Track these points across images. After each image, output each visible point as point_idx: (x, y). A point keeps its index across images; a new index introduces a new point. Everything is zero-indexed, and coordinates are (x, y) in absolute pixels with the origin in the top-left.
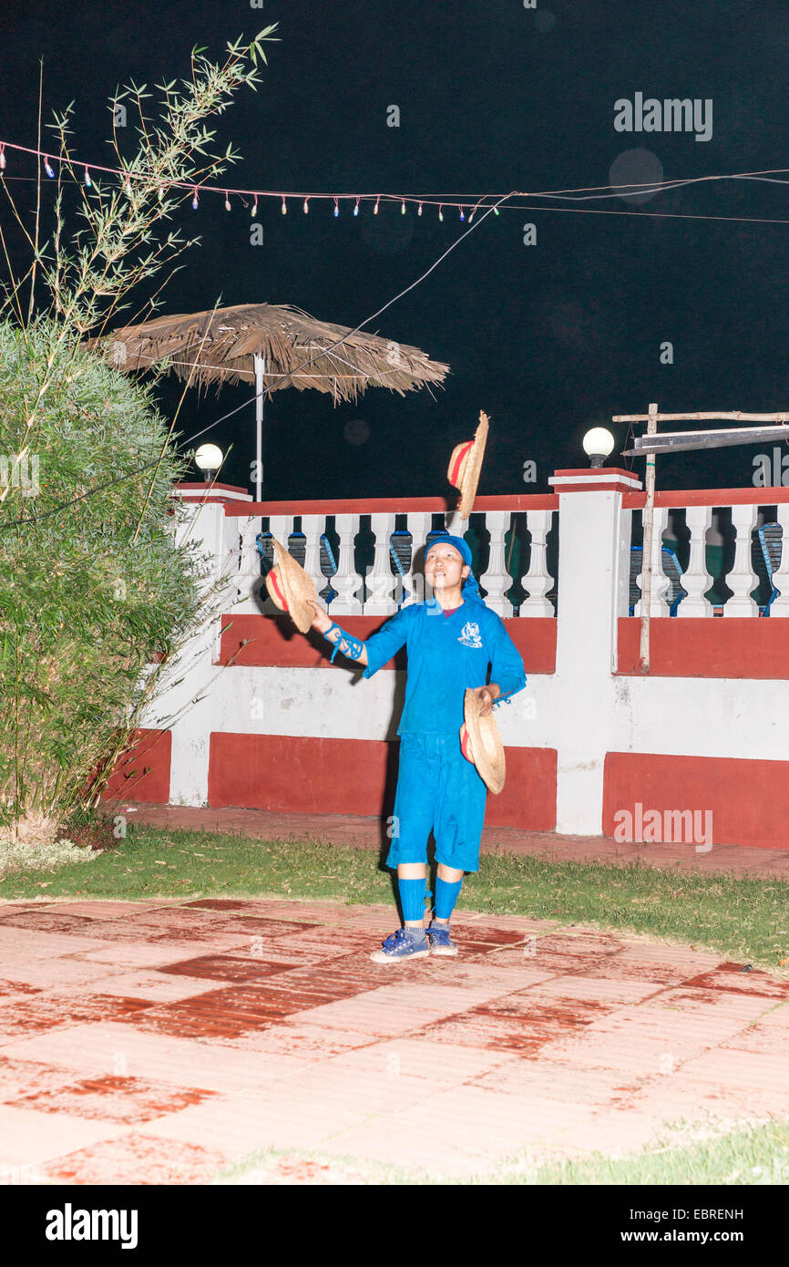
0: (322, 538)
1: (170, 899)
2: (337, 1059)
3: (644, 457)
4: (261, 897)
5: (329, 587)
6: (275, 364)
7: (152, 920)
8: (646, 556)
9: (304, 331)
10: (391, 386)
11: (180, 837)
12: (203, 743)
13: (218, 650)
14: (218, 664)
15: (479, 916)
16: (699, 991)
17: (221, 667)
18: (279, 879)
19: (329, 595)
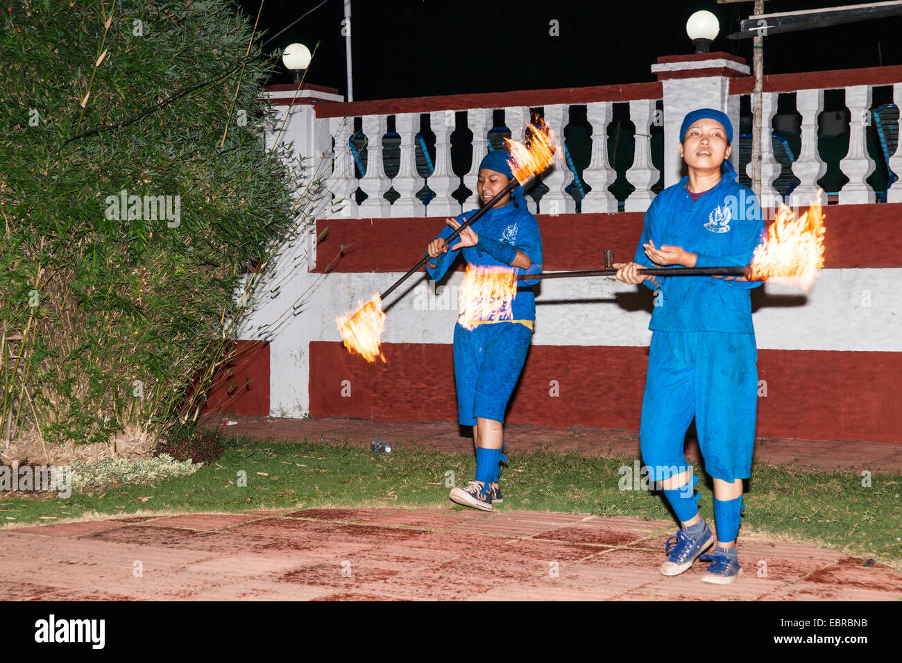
0: (418, 136)
1: (273, 509)
4: (366, 505)
5: (426, 189)
7: (255, 531)
8: (755, 144)
11: (281, 449)
12: (302, 353)
13: (314, 257)
14: (314, 271)
15: (589, 518)
16: (819, 586)
17: (318, 275)
18: (384, 487)
19: (426, 196)
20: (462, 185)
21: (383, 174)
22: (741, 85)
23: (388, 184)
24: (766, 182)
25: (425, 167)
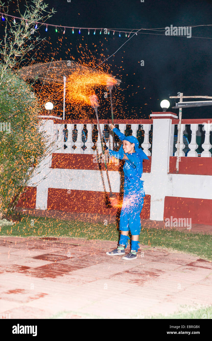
0: (83, 131)
1: (35, 237)
2: (84, 285)
3: (179, 109)
4: (62, 237)
5: (84, 146)
7: (30, 243)
8: (178, 138)
12: (46, 191)
13: (51, 164)
14: (51, 168)
16: (191, 267)
20: (95, 145)
21: (72, 141)
22: (175, 122)
23: (73, 144)
24: (181, 150)
25: (84, 140)
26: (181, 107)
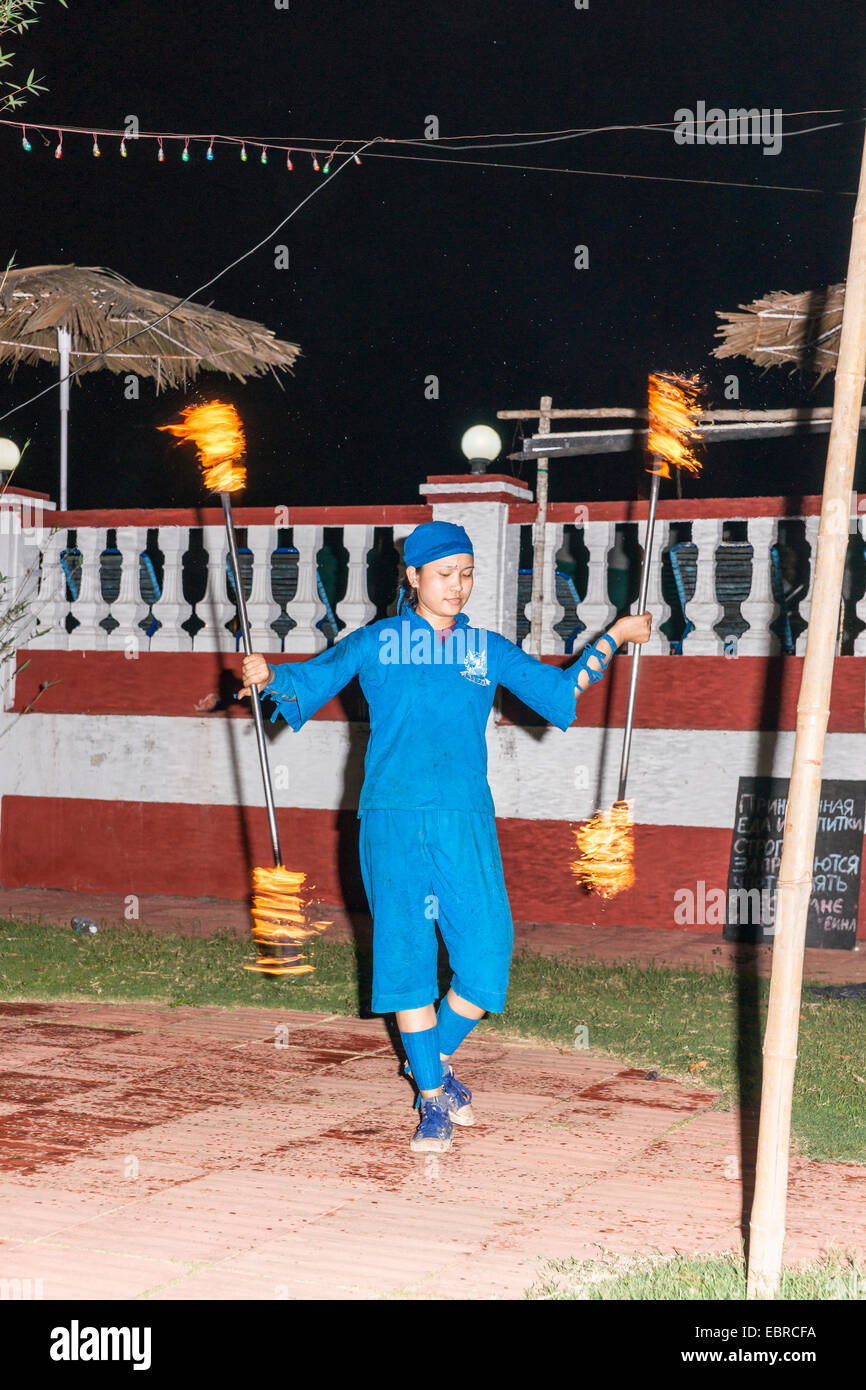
0: (142, 556)
2: (157, 1197)
3: (534, 462)
4: (64, 999)
5: (151, 616)
6: (83, 340)
8: (536, 582)
9: (120, 300)
10: (228, 369)
13: (12, 693)
14: (11, 711)
15: (332, 1019)
16: (596, 1104)
17: (16, 715)
18: (87, 976)
19: (150, 626)
20: (194, 615)
21: (99, 596)
22: (522, 513)
23: (105, 610)
24: (547, 626)
25: (150, 592)
26: (544, 454)
